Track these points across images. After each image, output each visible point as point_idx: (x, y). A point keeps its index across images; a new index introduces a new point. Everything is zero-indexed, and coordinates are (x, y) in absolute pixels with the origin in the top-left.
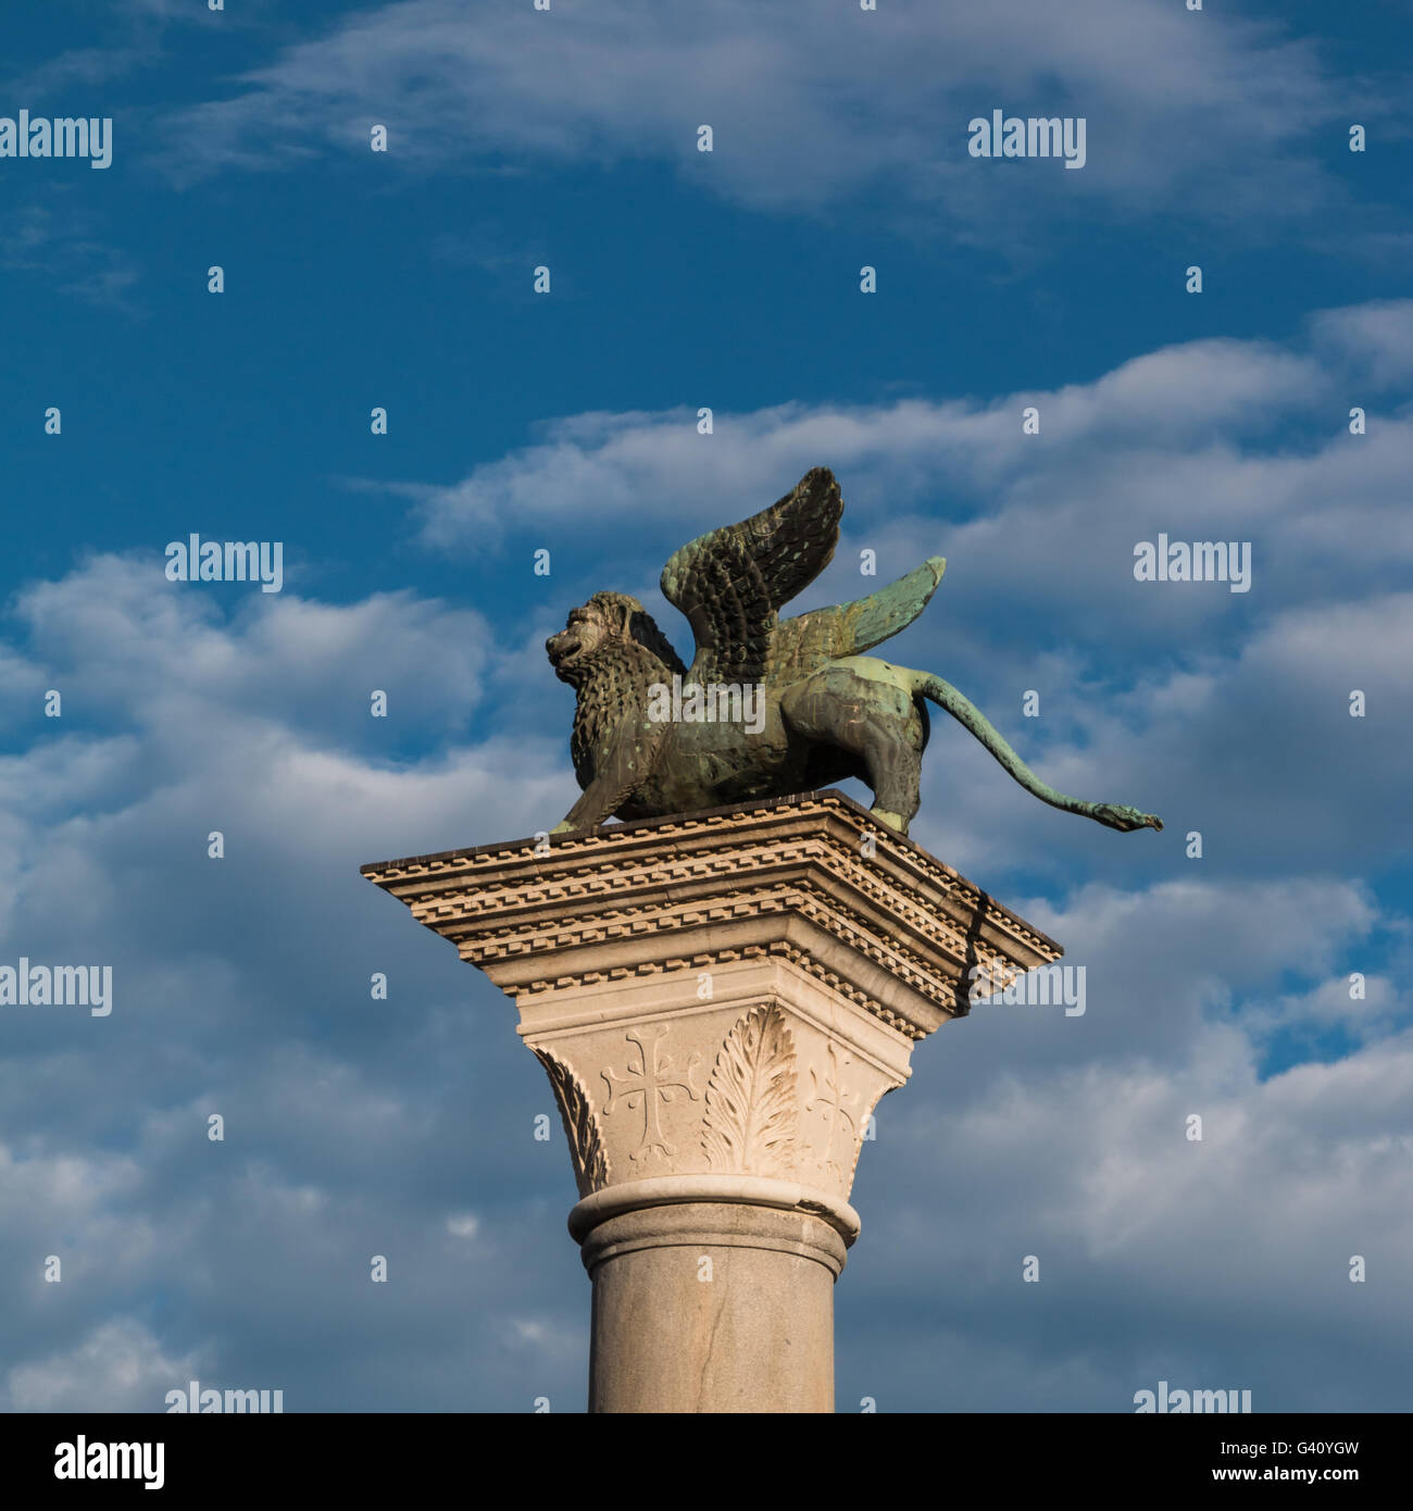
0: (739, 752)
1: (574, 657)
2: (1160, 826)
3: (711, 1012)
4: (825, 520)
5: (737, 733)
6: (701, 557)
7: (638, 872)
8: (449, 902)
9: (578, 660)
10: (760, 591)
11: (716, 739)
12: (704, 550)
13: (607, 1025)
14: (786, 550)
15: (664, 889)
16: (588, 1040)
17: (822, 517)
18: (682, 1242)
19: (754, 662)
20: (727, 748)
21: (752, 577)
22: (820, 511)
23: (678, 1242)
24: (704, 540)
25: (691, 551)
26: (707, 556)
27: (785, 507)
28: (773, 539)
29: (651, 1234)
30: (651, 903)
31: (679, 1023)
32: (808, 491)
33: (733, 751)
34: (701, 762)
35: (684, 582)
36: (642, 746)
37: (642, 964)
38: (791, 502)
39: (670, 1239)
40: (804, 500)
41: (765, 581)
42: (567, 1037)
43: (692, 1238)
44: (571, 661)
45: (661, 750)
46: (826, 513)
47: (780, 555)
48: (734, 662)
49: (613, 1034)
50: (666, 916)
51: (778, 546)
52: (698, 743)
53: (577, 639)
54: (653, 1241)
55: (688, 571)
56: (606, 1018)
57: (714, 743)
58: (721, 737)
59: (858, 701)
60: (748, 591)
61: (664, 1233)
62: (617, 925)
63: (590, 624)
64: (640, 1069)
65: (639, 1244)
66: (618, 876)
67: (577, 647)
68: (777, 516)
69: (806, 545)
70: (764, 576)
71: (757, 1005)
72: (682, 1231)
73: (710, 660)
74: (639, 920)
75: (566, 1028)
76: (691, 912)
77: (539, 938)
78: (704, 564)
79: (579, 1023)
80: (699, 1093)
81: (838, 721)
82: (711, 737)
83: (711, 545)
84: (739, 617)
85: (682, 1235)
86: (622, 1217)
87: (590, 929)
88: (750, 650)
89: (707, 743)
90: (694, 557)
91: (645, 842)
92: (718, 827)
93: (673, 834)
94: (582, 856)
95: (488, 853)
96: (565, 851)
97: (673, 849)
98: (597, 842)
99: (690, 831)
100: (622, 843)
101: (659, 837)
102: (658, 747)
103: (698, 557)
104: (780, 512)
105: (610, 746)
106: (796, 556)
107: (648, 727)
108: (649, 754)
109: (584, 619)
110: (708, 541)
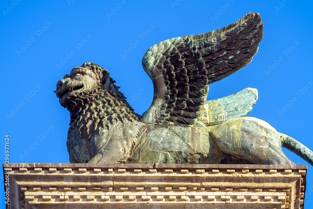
0: (183, 154)
1: (79, 91)
4: (253, 41)
6: (171, 49)
8: (50, 193)
9: (81, 94)
10: (204, 73)
11: (172, 145)
12: (173, 46)
14: (225, 53)
17: (251, 39)
19: (191, 111)
21: (200, 65)
22: (251, 35)
25: (166, 45)
26: (174, 49)
27: (229, 31)
28: (217, 46)
32: (246, 23)
33: (180, 153)
34: (160, 156)
35: (158, 61)
36: (127, 141)
38: (233, 28)
40: (242, 28)
41: (207, 68)
44: (76, 93)
46: (255, 37)
47: (220, 56)
48: (177, 109)
51: (220, 50)
52: (161, 145)
53: (81, 82)
55: (161, 55)
59: (262, 137)
60: (195, 72)
63: (88, 77)
67: (81, 86)
68: (223, 35)
69: (238, 52)
70: (206, 66)
73: (163, 106)
78: (172, 53)
81: (252, 145)
82: (170, 143)
83: (178, 44)
84: (186, 85)
88: (189, 103)
89: (167, 146)
90: (167, 49)
91: (184, 177)
92: (231, 175)
93: (202, 175)
94: (143, 179)
95: (86, 168)
96: (134, 175)
97: (199, 184)
98: (155, 172)
99: (213, 175)
100: (171, 175)
101: (194, 175)
102: (136, 144)
103: (169, 49)
104: (225, 33)
105: (107, 139)
106: (230, 57)
107: (130, 132)
108: (131, 146)
109: (83, 73)
110: (176, 42)
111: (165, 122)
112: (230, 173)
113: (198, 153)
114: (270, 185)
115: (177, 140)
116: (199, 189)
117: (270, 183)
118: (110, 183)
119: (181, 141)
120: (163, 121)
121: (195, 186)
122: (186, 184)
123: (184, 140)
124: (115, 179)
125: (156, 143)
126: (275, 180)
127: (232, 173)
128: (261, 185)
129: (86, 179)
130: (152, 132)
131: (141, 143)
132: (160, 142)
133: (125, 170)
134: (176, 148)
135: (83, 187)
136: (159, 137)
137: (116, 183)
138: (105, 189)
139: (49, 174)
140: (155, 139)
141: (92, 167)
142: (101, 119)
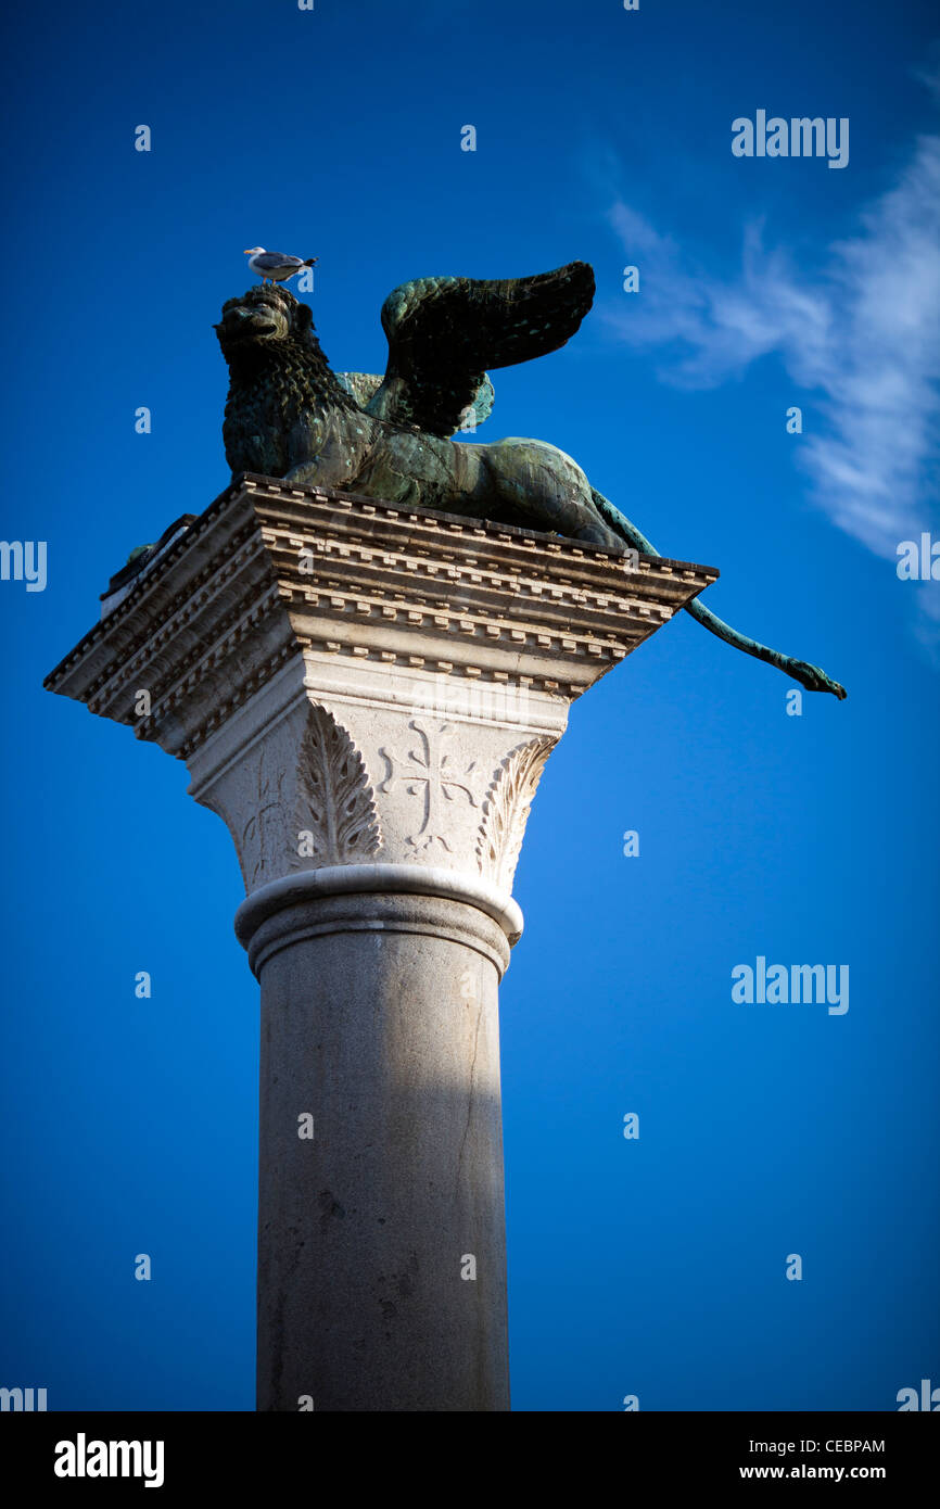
0: (438, 488)
1: (267, 337)
2: (844, 695)
3: (500, 729)
4: (576, 311)
5: (444, 471)
6: (437, 296)
7: (497, 578)
8: (301, 537)
9: (272, 343)
11: (426, 469)
12: (441, 291)
13: (396, 707)
14: (525, 322)
15: (510, 601)
16: (371, 714)
17: (573, 307)
18: (456, 938)
20: (430, 480)
22: (574, 301)
23: (452, 937)
24: (446, 282)
25: (428, 286)
26: (441, 297)
27: (538, 284)
28: (514, 308)
29: (431, 922)
30: (486, 609)
31: (467, 730)
32: (569, 279)
33: (435, 485)
34: (403, 484)
35: (412, 312)
36: (356, 448)
37: (443, 661)
39: (446, 932)
41: (489, 342)
42: (352, 705)
43: (464, 937)
44: (263, 340)
45: (371, 458)
46: (580, 305)
47: (517, 325)
49: (399, 717)
50: (495, 626)
51: (517, 316)
52: (410, 465)
53: (272, 321)
54: (429, 927)
55: (419, 304)
56: (398, 700)
57: (424, 471)
58: (430, 467)
61: (444, 924)
62: (443, 616)
64: (423, 759)
65: (416, 927)
66: (477, 575)
67: (270, 329)
68: (527, 289)
69: (547, 326)
71: (545, 737)
72: (459, 928)
73: (404, 393)
74: (468, 621)
75: (354, 696)
76: (520, 631)
77: (365, 603)
78: (436, 303)
79: (369, 695)
80: (480, 799)
82: (422, 465)
83: (449, 288)
85: (458, 932)
86: (404, 897)
87: (417, 612)
89: (418, 469)
90: (430, 293)
91: (525, 552)
92: (599, 564)
93: (555, 555)
94: (459, 543)
95: (376, 507)
96: (448, 533)
97: (543, 568)
98: (482, 535)
99: (572, 558)
100: (505, 545)
101: (542, 552)
102: (369, 455)
103: (433, 295)
104: (530, 287)
105: (323, 437)
106: (532, 332)
107: (360, 432)
108: (360, 458)
109: (273, 305)
110: (448, 284)
111: (406, 424)
112: (598, 559)
113: (462, 491)
114: (653, 590)
115: (434, 462)
116: (540, 577)
117: (654, 588)
118: (405, 539)
119: (440, 465)
120: (402, 420)
121: (536, 571)
122: (523, 563)
123: (444, 464)
124: (415, 533)
125: (401, 461)
126: (664, 584)
127: (602, 560)
128: (640, 588)
129: (368, 524)
130: (392, 438)
131: (378, 457)
132: (408, 460)
133: (435, 522)
134: (431, 476)
135: (358, 536)
136: (406, 450)
137: (415, 541)
138: (392, 547)
139: (312, 505)
140: (400, 453)
141: (386, 507)
142: (307, 397)
